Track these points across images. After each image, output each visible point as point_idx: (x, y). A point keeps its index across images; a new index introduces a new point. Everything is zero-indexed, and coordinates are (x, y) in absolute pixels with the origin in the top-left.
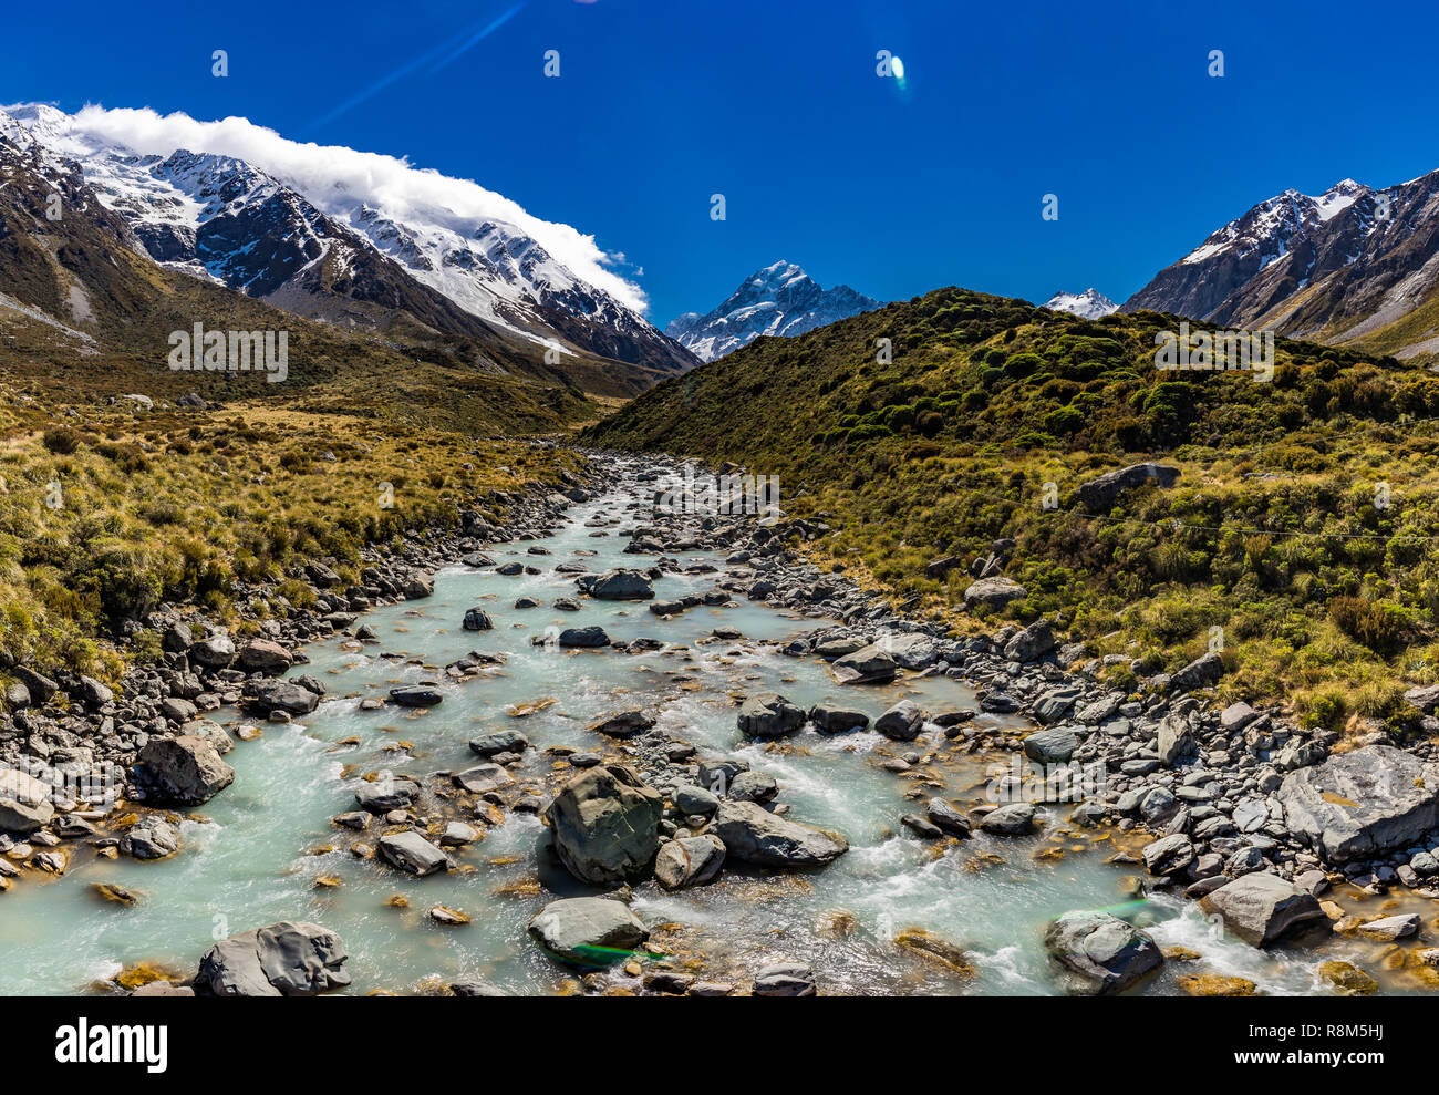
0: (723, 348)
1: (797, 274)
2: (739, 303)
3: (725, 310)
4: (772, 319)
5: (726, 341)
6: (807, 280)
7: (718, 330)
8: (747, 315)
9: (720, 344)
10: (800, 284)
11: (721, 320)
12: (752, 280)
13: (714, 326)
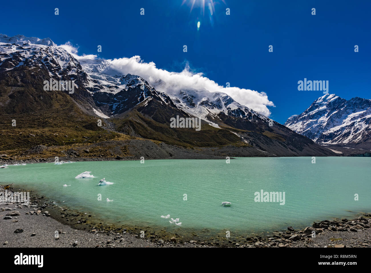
0: (305, 124)
1: (334, 97)
2: (311, 109)
3: (307, 112)
4: (324, 113)
5: (306, 122)
6: (339, 98)
7: (304, 119)
8: (314, 113)
9: (304, 123)
10: (336, 100)
11: (305, 116)
12: (316, 102)
13: (302, 118)
